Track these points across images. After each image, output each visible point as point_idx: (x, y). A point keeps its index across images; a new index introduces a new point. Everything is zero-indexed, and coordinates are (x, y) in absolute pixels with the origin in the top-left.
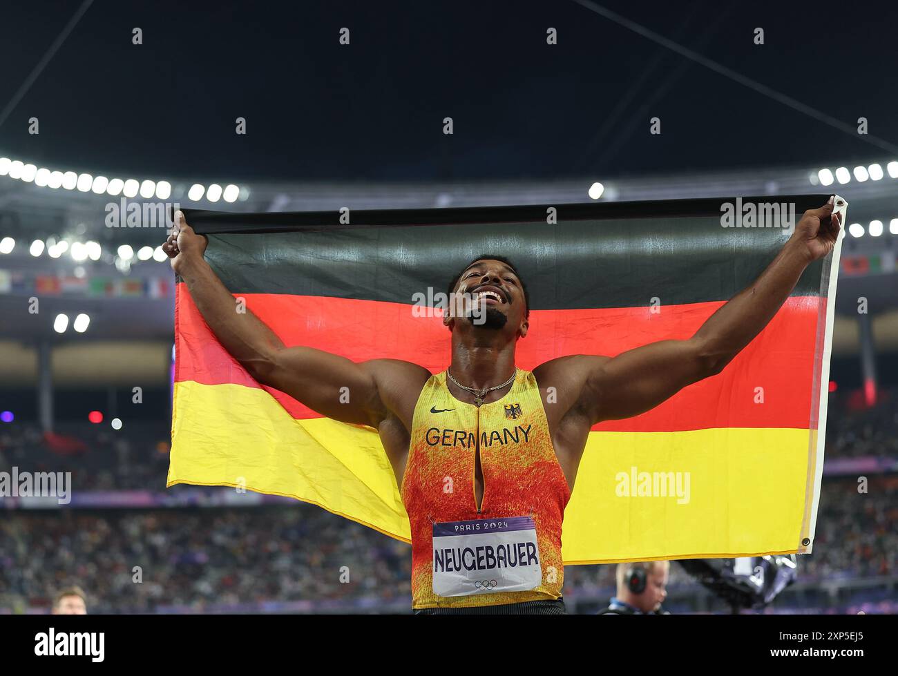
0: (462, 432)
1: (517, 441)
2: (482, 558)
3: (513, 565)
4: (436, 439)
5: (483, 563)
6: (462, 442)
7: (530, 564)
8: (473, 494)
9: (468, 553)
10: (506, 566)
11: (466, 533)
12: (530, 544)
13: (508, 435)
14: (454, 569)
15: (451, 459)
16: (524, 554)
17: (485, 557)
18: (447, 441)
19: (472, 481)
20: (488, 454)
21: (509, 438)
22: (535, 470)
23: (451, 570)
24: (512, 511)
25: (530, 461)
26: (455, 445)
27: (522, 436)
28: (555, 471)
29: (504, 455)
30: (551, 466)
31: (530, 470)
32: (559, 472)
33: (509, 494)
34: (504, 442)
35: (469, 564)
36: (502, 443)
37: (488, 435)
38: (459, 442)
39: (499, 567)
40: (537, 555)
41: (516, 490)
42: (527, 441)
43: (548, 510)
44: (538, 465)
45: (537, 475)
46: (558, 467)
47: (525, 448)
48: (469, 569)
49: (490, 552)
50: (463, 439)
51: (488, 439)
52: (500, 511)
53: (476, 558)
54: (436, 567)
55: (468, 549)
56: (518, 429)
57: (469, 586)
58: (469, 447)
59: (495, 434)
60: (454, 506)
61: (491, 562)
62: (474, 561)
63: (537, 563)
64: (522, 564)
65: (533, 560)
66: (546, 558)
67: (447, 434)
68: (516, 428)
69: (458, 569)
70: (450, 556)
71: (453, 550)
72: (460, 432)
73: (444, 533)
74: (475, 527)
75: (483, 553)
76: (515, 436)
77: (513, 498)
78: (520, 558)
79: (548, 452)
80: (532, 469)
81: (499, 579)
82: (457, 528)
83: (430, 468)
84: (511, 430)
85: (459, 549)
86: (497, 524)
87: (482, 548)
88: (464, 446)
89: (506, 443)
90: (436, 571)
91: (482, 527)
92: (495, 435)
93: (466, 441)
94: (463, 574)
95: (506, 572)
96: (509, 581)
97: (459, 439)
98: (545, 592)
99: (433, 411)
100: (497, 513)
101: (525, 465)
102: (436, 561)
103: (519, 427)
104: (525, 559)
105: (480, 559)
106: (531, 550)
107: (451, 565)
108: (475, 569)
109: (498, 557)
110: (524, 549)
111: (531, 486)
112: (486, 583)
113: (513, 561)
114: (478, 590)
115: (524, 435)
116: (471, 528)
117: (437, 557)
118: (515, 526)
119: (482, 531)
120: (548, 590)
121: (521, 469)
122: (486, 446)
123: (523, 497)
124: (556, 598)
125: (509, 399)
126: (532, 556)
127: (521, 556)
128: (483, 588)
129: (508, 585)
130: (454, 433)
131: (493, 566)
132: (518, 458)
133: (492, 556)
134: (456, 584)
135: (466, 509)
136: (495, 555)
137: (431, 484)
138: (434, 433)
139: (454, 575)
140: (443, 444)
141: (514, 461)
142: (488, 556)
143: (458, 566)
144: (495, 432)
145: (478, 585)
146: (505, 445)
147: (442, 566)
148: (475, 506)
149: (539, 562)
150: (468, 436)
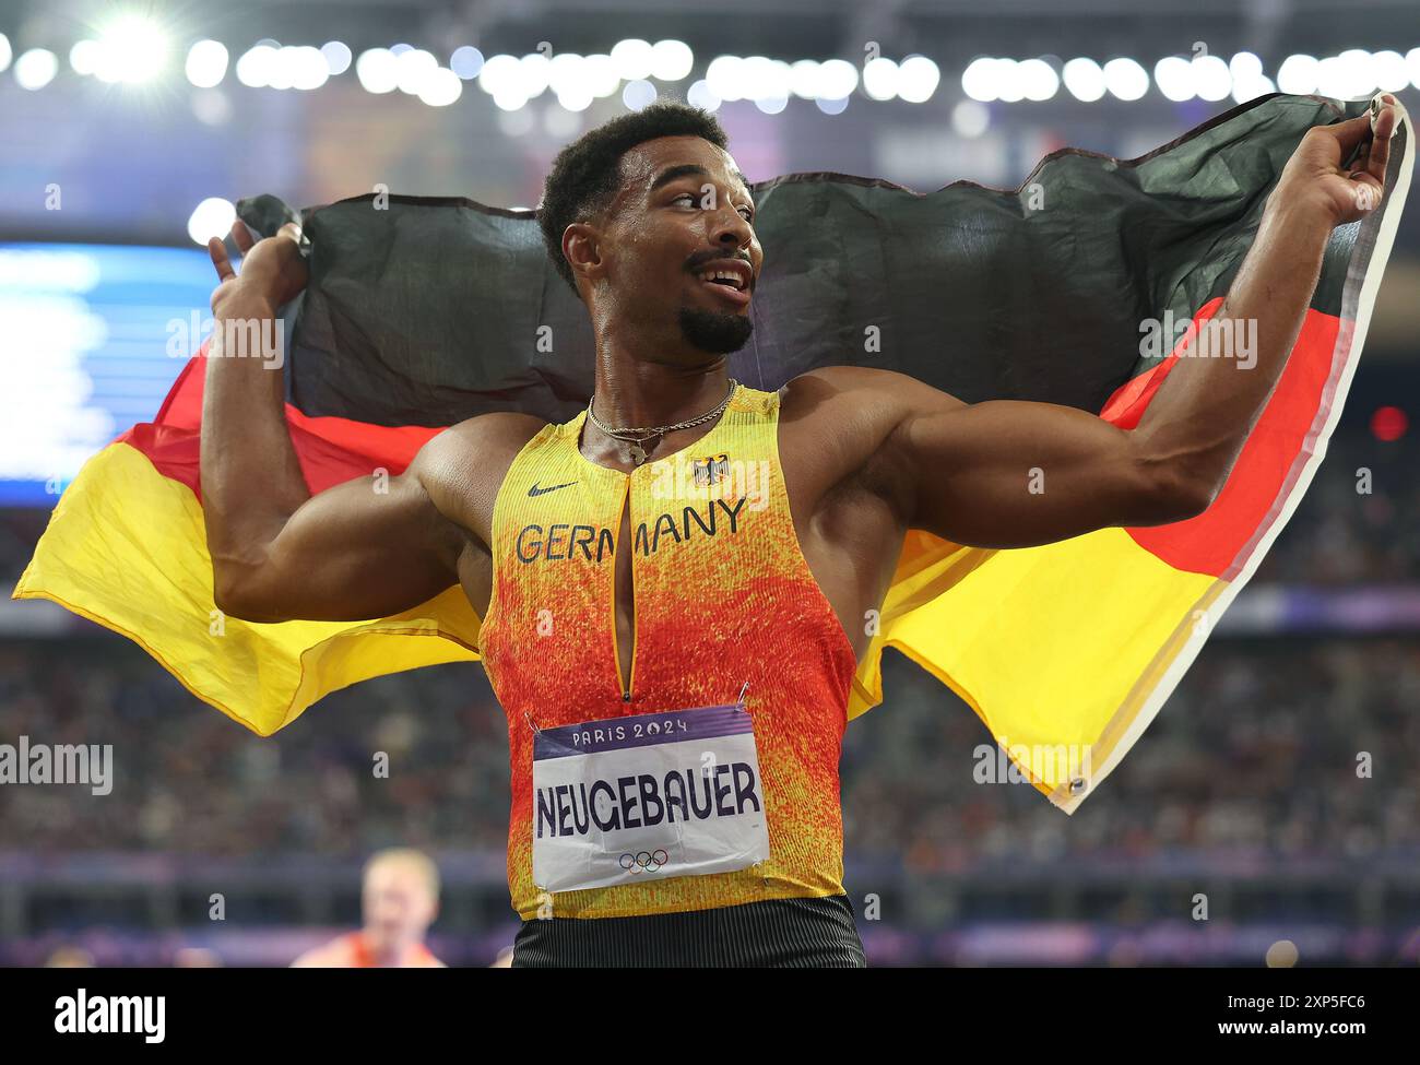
0: (587, 528)
1: (712, 533)
2: (633, 802)
3: (704, 815)
4: (535, 548)
5: (636, 813)
6: (586, 550)
7: (741, 811)
8: (613, 660)
9: (601, 793)
10: (686, 818)
11: (593, 748)
12: (738, 768)
13: (692, 520)
14: (575, 829)
15: (565, 586)
16: (727, 789)
17: (639, 801)
18: (556, 549)
19: (609, 631)
20: (652, 571)
21: (694, 526)
22: (753, 596)
23: (569, 832)
24: (697, 694)
25: (740, 576)
26: (570, 557)
27: (723, 520)
28: (806, 598)
29: (682, 566)
30: (794, 587)
31: (742, 596)
32: (817, 599)
33: (691, 654)
34: (682, 536)
35: (605, 817)
36: (678, 540)
37: (651, 527)
38: (579, 549)
39: (671, 820)
40: (757, 790)
41: (707, 645)
42: (734, 530)
43: (789, 686)
44: (758, 585)
45: (757, 610)
46: (814, 590)
47: (730, 547)
48: (606, 828)
49: (649, 788)
50: (589, 541)
51: (650, 539)
52: (670, 695)
53: (618, 803)
54: (540, 827)
55: (600, 785)
56: (717, 506)
57: (605, 866)
58: (599, 560)
59: (665, 520)
60: (574, 688)
61: (653, 809)
62: (615, 810)
63: (757, 809)
64: (723, 812)
65: (748, 803)
66: (782, 802)
67: (557, 534)
68: (711, 504)
69: (583, 830)
70: (566, 801)
71: (571, 787)
72: (583, 528)
73: (553, 750)
74: (615, 734)
75: (633, 792)
76: (707, 523)
77: (699, 662)
78: (720, 797)
79: (785, 555)
80: (747, 594)
81: (671, 847)
82: (576, 736)
83: (526, 612)
84: (701, 509)
85: (582, 785)
86: (661, 725)
87: (630, 781)
88: (589, 557)
89: (687, 537)
90: (540, 835)
91: (630, 733)
92: (665, 524)
93: (592, 547)
94: (593, 841)
95: (687, 832)
96: (695, 851)
97: (579, 542)
98: (784, 877)
99: (534, 492)
100: (666, 700)
101: (729, 586)
102: (540, 813)
103: (720, 502)
104: (730, 800)
105: (628, 805)
106: (744, 778)
107: (569, 821)
108: (618, 828)
109: (668, 798)
110: (726, 780)
111: (744, 635)
112: (643, 858)
113: (702, 806)
114: (627, 873)
115: (727, 518)
116: (606, 736)
117: (542, 806)
118: (706, 728)
119: (631, 742)
120: (791, 873)
121: (720, 595)
122: (646, 553)
123: (723, 660)
124: (822, 893)
125: (707, 446)
126: (748, 793)
127: (720, 795)
128: (637, 868)
129: (691, 862)
130: (569, 532)
131: (657, 820)
132: (712, 570)
133: (654, 797)
134: (580, 862)
135: (599, 693)
136: (661, 794)
137: (529, 646)
138: (532, 536)
139: (577, 842)
140: (549, 557)
141: (702, 578)
142: (646, 797)
143: (582, 823)
144: (665, 516)
145: (626, 862)
146: (684, 543)
147: (552, 824)
148: (617, 685)
149: (761, 805)
150: (597, 536)
